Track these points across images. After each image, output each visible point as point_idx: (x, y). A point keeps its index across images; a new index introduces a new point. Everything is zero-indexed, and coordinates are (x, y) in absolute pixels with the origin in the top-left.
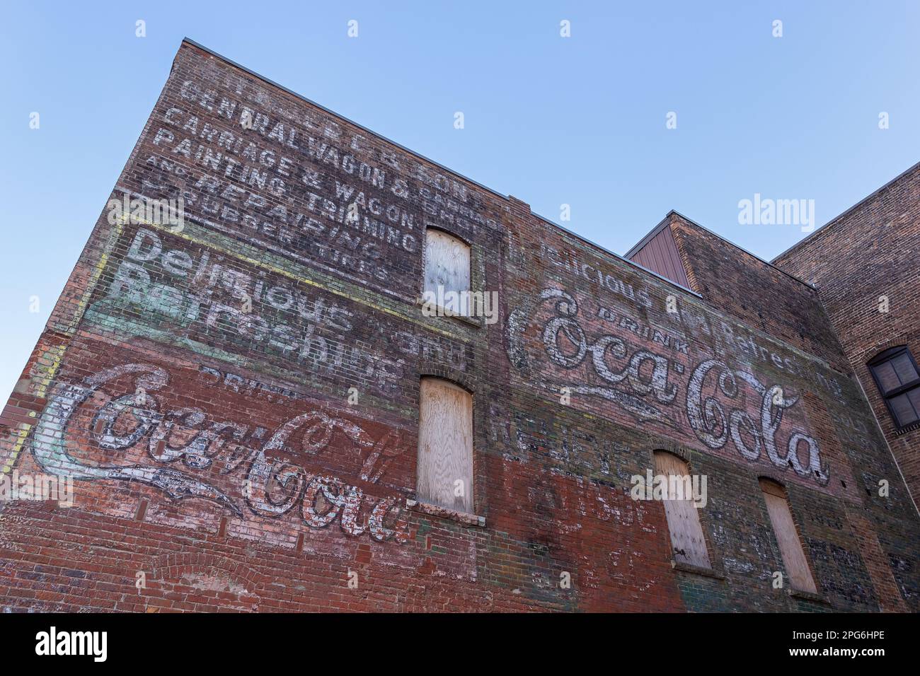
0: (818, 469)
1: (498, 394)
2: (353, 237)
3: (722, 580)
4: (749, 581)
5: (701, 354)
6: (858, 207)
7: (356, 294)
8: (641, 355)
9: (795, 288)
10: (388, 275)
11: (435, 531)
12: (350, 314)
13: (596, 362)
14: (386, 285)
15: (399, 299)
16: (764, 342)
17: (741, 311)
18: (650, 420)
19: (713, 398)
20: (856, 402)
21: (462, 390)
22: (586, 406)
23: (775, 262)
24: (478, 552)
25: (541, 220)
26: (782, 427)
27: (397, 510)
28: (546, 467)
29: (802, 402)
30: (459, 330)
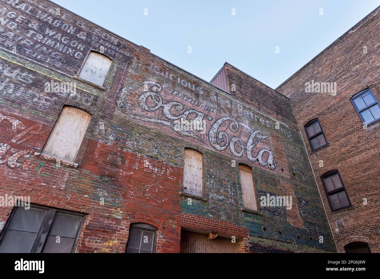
0: (271, 163)
1: (106, 117)
2: (48, 49)
3: (206, 201)
4: (221, 203)
5: (223, 114)
7: (40, 70)
8: (191, 111)
9: (279, 97)
10: (62, 66)
11: (47, 167)
12: (34, 77)
13: (164, 111)
14: (59, 69)
15: (64, 75)
16: (257, 114)
17: (250, 101)
18: (187, 136)
19: (224, 131)
20: (297, 141)
21: (86, 113)
22: (153, 127)
24: (69, 178)
25: (154, 56)
26: (257, 146)
27: (28, 156)
28: (121, 147)
29: (270, 138)
30: (93, 90)
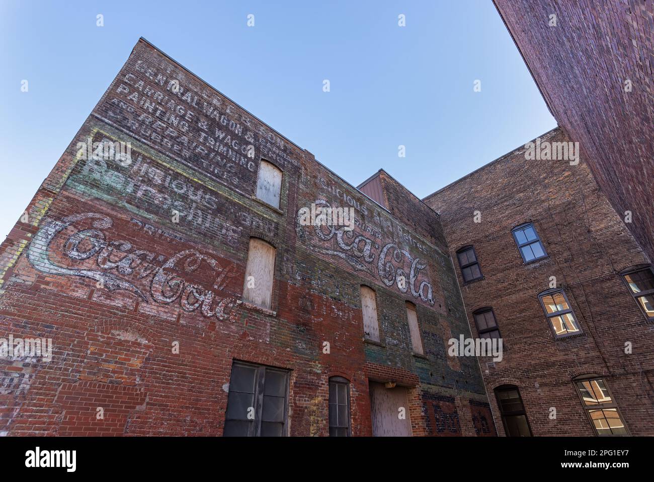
0: (431, 299)
1: (289, 250)
2: (222, 159)
3: (384, 347)
4: (396, 348)
5: (387, 240)
6: (461, 180)
7: (220, 189)
8: (360, 237)
9: (431, 214)
10: (239, 182)
11: (250, 317)
12: (216, 200)
13: (338, 239)
14: (237, 187)
15: (243, 195)
16: (415, 238)
17: (407, 221)
18: (360, 270)
19: (390, 262)
20: (450, 269)
21: (270, 246)
22: (331, 260)
23: (424, 200)
24: (271, 329)
25: (319, 164)
26: (418, 278)
27: (232, 305)
28: (308, 289)
29: (428, 267)
30: (272, 215)
